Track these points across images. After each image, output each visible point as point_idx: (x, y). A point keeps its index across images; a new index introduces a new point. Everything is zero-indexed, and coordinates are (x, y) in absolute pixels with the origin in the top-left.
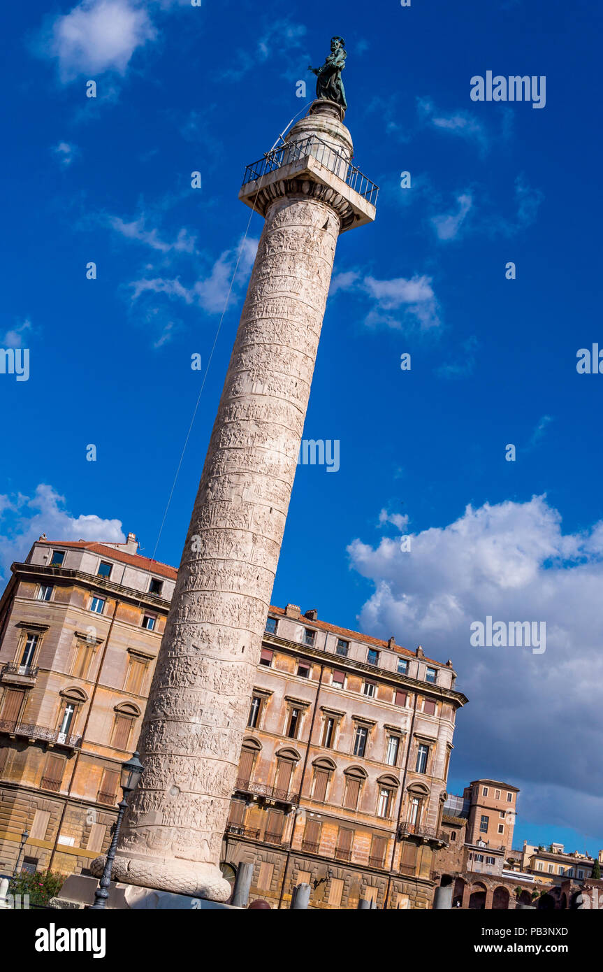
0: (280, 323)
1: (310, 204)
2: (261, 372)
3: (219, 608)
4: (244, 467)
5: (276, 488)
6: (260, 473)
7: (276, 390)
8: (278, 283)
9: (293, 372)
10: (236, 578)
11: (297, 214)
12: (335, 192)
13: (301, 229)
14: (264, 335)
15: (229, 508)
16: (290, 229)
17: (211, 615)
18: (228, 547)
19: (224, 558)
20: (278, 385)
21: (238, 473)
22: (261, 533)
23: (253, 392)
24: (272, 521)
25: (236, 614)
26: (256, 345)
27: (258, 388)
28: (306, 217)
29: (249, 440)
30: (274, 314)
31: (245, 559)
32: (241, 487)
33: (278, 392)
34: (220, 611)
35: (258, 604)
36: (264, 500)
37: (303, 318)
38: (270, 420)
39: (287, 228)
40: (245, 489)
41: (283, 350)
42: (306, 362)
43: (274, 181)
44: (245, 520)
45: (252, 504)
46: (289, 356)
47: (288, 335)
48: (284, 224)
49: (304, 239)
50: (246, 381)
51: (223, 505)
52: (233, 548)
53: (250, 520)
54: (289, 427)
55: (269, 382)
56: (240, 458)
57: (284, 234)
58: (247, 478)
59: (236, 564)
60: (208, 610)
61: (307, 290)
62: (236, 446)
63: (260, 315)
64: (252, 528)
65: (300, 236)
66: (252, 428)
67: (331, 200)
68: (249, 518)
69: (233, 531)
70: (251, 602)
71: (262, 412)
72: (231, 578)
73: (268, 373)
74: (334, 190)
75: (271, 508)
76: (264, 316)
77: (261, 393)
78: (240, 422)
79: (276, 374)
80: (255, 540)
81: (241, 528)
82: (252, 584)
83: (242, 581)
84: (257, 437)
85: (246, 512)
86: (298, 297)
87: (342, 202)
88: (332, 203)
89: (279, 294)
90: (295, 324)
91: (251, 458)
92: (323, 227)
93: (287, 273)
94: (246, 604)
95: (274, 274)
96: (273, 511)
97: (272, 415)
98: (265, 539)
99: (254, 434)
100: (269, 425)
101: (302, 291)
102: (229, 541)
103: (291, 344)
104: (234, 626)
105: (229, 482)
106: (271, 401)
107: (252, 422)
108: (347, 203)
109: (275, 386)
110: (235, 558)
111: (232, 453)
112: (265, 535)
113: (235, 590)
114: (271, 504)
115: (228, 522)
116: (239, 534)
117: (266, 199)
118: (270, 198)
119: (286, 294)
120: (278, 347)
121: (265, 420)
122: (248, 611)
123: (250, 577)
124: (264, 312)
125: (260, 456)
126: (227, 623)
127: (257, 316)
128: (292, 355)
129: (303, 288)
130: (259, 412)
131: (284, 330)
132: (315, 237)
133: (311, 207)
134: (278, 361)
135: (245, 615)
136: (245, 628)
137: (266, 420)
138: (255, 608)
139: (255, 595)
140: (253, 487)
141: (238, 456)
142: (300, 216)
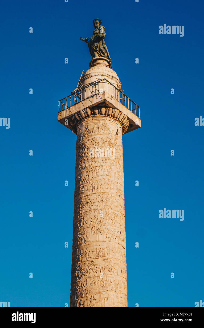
0: (105, 195)
1: (106, 121)
2: (99, 227)
6: (112, 291)
7: (111, 237)
8: (98, 170)
11: (100, 127)
12: (120, 112)
13: (105, 136)
14: (96, 204)
16: (98, 137)
21: (99, 293)
23: (97, 240)
26: (92, 211)
27: (100, 237)
28: (106, 128)
29: (101, 271)
30: (100, 190)
33: (112, 239)
37: (116, 191)
38: (111, 257)
39: (96, 137)
41: (110, 212)
43: (83, 108)
46: (113, 215)
47: (110, 202)
48: (93, 134)
49: (108, 142)
50: (91, 234)
55: (105, 233)
56: (98, 283)
57: (95, 140)
58: (105, 294)
61: (115, 173)
62: (94, 276)
63: (91, 191)
65: (105, 141)
66: (101, 263)
67: (118, 117)
71: (106, 252)
73: (104, 227)
74: (119, 111)
76: (94, 192)
78: (94, 260)
79: (108, 227)
84: (105, 268)
86: (111, 179)
87: (124, 118)
88: (119, 119)
89: (100, 177)
90: (112, 195)
91: (104, 282)
92: (116, 134)
93: (102, 164)
95: (94, 165)
97: (112, 253)
99: (103, 267)
100: (111, 260)
101: (113, 174)
106: (109, 244)
107: (100, 259)
108: (127, 118)
109: (110, 235)
111: (92, 280)
117: (78, 120)
118: (80, 119)
119: (104, 177)
120: (106, 210)
121: (108, 257)
124: (93, 190)
125: (110, 280)
127: (89, 193)
128: (115, 214)
129: (113, 172)
130: (103, 253)
131: (107, 200)
132: (113, 140)
133: (108, 122)
134: (108, 219)
141: (96, 281)
142: (102, 128)
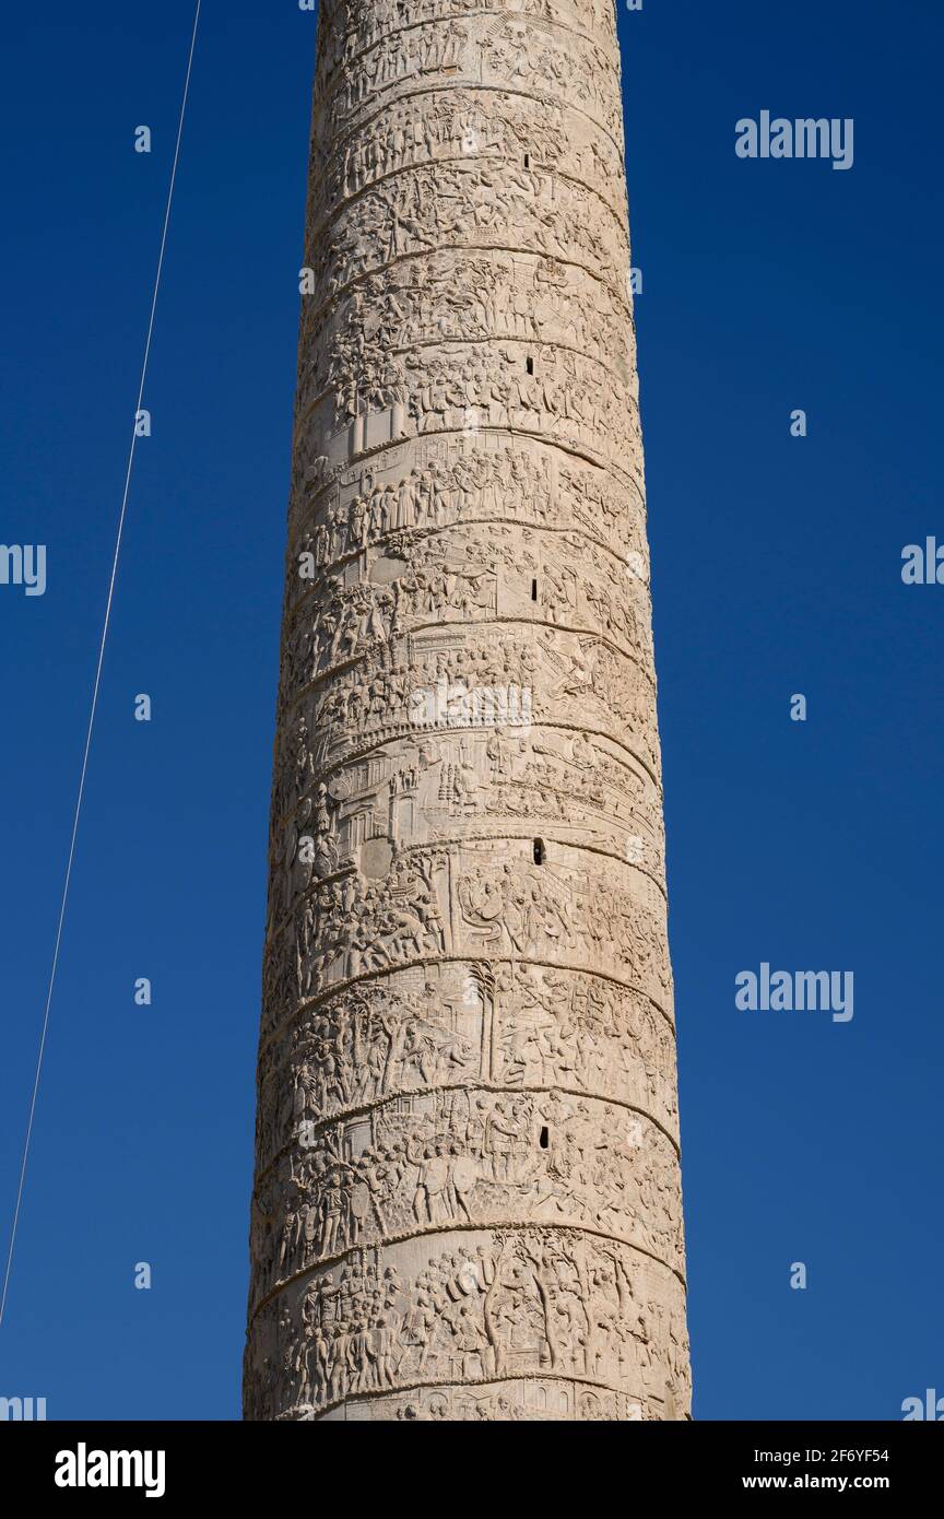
0: (407, 186)
2: (371, 373)
3: (385, 1316)
4: (375, 723)
5: (539, 759)
7: (445, 407)
9: (501, 326)
10: (437, 1166)
14: (360, 251)
15: (351, 899)
17: (358, 1363)
18: (378, 1053)
19: (367, 1101)
20: (447, 387)
21: (359, 759)
22: (507, 950)
23: (359, 450)
24: (553, 889)
25: (476, 1321)
27: (374, 429)
29: (377, 621)
30: (380, 169)
31: (459, 1076)
32: (382, 802)
33: (451, 412)
34: (393, 1330)
35: (581, 1251)
36: (491, 819)
38: (444, 517)
40: (399, 804)
41: (439, 265)
42: (556, 279)
44: (424, 920)
45: (441, 849)
47: (447, 211)
51: (324, 901)
52: (398, 1049)
53: (444, 913)
54: (539, 520)
55: (405, 392)
56: (354, 697)
58: (396, 759)
59: (426, 1106)
60: (345, 1341)
64: (462, 940)
66: (376, 577)
68: (438, 906)
69: (383, 982)
70: (538, 1251)
71: (406, 502)
72: (411, 1174)
73: (398, 363)
75: (538, 844)
77: (385, 439)
79: (428, 354)
80: (487, 986)
81: (413, 955)
82: (519, 1171)
83: (467, 1171)
84: (403, 595)
85: (420, 888)
89: (384, 99)
90: (462, 165)
91: (396, 682)
93: (395, 24)
94: (517, 1263)
96: (551, 850)
97: (446, 496)
98: (537, 973)
100: (445, 535)
102: (376, 1029)
103: (470, 236)
104: (474, 1372)
105: (333, 806)
106: (432, 449)
107: (372, 554)
109: (435, 396)
110: (411, 1083)
112: (531, 954)
113: (442, 1217)
114: (533, 827)
115: (357, 955)
116: (409, 984)
119: (409, 87)
120: (418, 262)
121: (424, 523)
122: (533, 1291)
123: (500, 1144)
125: (429, 661)
126: (440, 1370)
129: (471, 44)
130: (391, 510)
131: (424, 201)
134: (427, 308)
135: (517, 1315)
136: (534, 1369)
137: (430, 524)
138: (566, 1274)
139: (547, 1215)
140: (428, 785)
141: (346, 694)
